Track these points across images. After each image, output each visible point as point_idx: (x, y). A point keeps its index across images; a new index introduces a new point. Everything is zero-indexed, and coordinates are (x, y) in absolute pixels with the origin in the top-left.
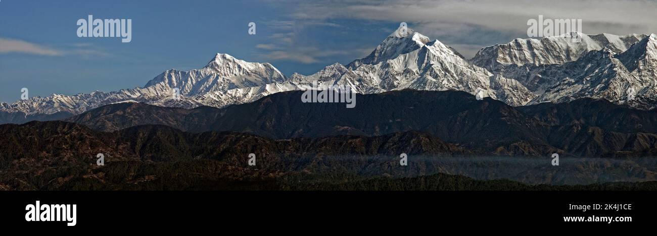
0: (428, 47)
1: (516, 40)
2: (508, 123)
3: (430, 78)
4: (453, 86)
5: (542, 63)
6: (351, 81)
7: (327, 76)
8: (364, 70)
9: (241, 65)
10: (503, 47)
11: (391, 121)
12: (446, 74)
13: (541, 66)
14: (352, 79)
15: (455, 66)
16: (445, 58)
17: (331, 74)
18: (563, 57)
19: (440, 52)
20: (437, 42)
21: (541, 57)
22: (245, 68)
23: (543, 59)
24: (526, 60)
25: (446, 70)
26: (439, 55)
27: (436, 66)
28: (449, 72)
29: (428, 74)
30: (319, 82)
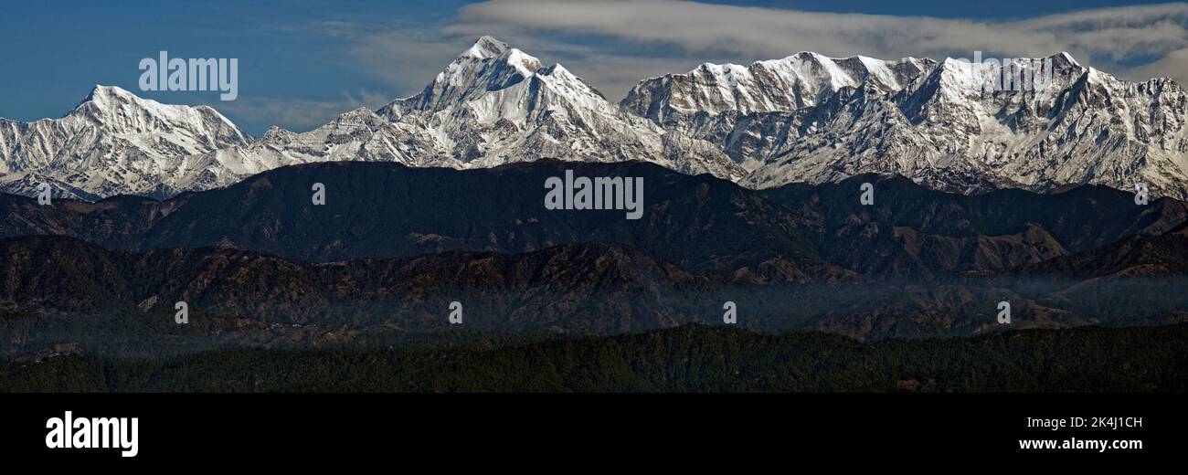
0: (542, 78)
1: (704, 67)
2: (750, 222)
3: (547, 137)
4: (592, 153)
5: (752, 109)
6: (393, 143)
7: (342, 133)
8: (417, 121)
9: (150, 110)
10: (681, 79)
11: (519, 222)
12: (578, 131)
13: (753, 115)
14: (396, 140)
15: (594, 115)
16: (575, 100)
17: (351, 130)
18: (790, 99)
19: (566, 87)
20: (559, 68)
21: (749, 99)
22: (159, 117)
23: (753, 102)
24: (723, 104)
25: (579, 123)
26: (563, 93)
27: (559, 113)
28: (583, 126)
29: (543, 131)
30: (327, 146)
